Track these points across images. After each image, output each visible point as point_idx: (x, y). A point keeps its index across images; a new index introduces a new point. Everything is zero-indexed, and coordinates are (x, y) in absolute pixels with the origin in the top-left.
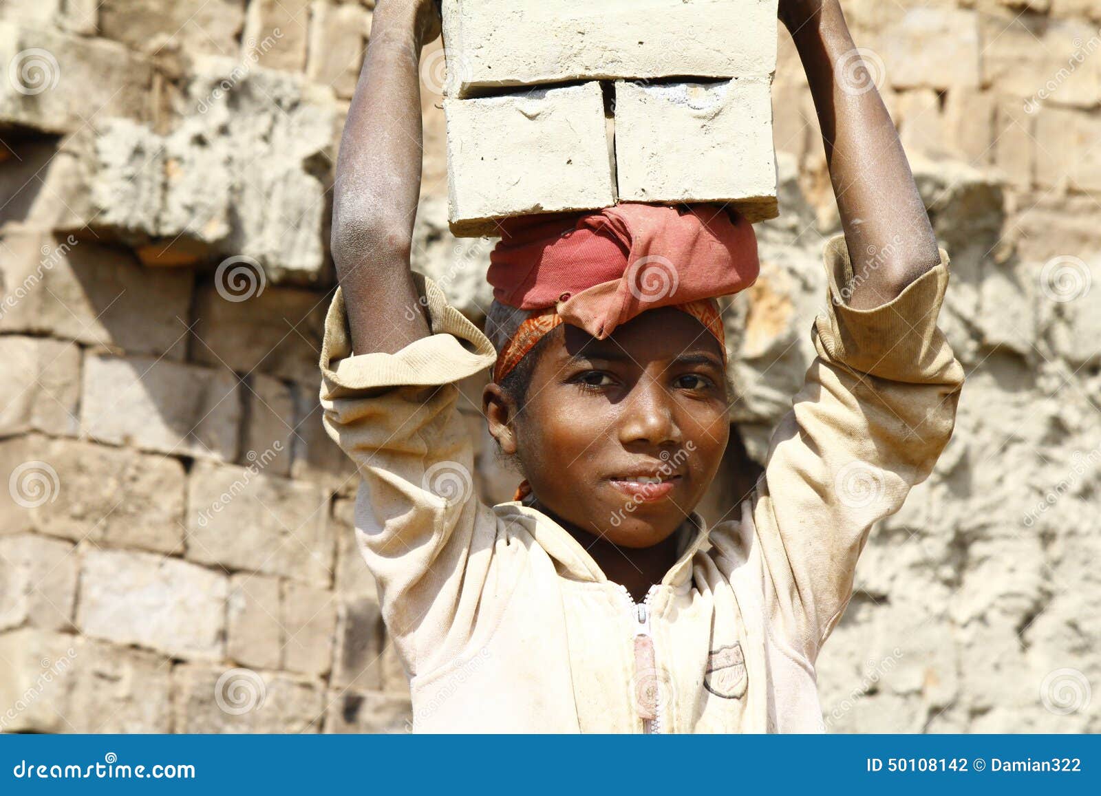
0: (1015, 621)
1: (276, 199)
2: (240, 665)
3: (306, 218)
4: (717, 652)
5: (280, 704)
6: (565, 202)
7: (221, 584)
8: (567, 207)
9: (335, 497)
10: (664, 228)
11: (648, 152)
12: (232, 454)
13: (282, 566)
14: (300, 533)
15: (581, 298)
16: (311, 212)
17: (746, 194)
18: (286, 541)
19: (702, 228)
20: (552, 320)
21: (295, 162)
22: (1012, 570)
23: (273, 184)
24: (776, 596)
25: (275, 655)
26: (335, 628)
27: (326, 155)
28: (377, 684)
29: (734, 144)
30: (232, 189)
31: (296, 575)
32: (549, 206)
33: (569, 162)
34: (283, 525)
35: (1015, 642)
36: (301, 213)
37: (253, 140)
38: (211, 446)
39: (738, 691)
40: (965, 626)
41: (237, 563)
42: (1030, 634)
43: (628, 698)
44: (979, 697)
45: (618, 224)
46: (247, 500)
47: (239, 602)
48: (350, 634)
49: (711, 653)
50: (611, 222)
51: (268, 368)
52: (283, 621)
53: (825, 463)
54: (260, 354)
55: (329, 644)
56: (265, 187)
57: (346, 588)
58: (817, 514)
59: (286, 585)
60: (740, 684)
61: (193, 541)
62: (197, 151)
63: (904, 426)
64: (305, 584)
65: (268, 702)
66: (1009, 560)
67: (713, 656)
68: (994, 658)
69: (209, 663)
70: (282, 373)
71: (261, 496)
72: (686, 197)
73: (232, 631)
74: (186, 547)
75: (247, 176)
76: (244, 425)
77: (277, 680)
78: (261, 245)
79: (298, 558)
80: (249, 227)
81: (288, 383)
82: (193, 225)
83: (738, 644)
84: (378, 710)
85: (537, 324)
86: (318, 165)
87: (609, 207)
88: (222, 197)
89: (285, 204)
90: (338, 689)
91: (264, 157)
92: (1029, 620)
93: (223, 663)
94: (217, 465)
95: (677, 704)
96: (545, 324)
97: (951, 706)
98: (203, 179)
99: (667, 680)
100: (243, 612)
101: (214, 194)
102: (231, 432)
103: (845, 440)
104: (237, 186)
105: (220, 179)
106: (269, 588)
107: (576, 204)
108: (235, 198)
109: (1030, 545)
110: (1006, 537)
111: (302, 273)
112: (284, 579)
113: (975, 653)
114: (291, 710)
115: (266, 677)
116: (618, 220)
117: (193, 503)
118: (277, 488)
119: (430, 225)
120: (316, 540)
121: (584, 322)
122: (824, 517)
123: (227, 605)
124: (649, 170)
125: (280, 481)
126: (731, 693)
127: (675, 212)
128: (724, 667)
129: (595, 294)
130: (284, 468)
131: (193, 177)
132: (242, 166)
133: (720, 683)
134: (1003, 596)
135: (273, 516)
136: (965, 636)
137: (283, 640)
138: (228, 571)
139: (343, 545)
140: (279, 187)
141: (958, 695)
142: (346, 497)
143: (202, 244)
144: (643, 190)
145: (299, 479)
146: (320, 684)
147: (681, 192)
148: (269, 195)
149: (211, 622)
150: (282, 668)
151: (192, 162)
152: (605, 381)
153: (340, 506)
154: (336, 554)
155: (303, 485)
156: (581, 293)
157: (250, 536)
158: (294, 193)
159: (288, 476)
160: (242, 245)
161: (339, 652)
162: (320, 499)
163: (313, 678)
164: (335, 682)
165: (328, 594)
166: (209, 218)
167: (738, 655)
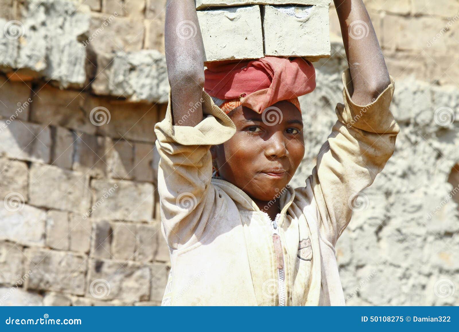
0: (374, 229)
1: (66, 53)
2: (51, 249)
3: (79, 61)
4: (302, 242)
5: (69, 265)
6: (244, 56)
7: (43, 215)
8: (245, 57)
9: (91, 178)
10: (286, 68)
11: (278, 35)
12: (48, 160)
13: (69, 207)
14: (77, 193)
15: (251, 96)
16: (81, 59)
17: (318, 54)
18: (71, 197)
19: (299, 68)
20: (235, 104)
21: (73, 37)
22: (373, 208)
23: (64, 47)
24: (321, 219)
25: (66, 244)
26: (91, 233)
27: (87, 35)
28: (109, 256)
29: (314, 33)
30: (47, 49)
31: (75, 211)
32: (237, 57)
33: (246, 39)
34: (70, 190)
35: (374, 238)
36: (77, 59)
37: (56, 28)
38: (38, 157)
39: (310, 257)
40: (354, 231)
41: (50, 205)
42: (381, 234)
43: (271, 260)
44: (360, 261)
45: (267, 66)
46: (54, 179)
47: (51, 222)
48: (98, 235)
49: (300, 242)
50: (264, 64)
51: (63, 124)
52: (69, 230)
53: (343, 166)
54: (59, 118)
55: (89, 240)
56: (61, 48)
57: (96, 216)
58: (338, 186)
59: (71, 215)
60: (310, 255)
61: (31, 197)
62: (32, 33)
63: (375, 150)
64: (79, 215)
65: (64, 264)
66: (373, 204)
67: (301, 243)
68: (366, 244)
69: (38, 248)
70: (69, 126)
71: (60, 178)
72: (294, 54)
73: (48, 234)
74: (29, 199)
75: (54, 43)
76: (53, 148)
77: (67, 255)
78: (60, 72)
79: (76, 203)
80: (55, 65)
81: (71, 130)
82: (31, 64)
83: (309, 238)
84: (110, 267)
85: (228, 106)
86: (83, 38)
87: (262, 58)
88: (43, 52)
89: (70, 55)
90: (93, 258)
91: (61, 35)
92: (380, 228)
93: (44, 248)
94: (41, 165)
95: (290, 263)
96: (232, 106)
97: (348, 264)
98: (35, 45)
99: (286, 253)
100: (53, 226)
101: (39, 51)
102: (47, 151)
103: (350, 156)
104: (49, 47)
105: (42, 44)
106: (64, 216)
107: (248, 56)
108: (49, 52)
109: (381, 197)
110: (371, 194)
111: (77, 84)
112: (70, 212)
113: (358, 242)
114: (73, 267)
115: (62, 254)
116: (267, 64)
117: (32, 181)
118: (67, 174)
119: (131, 64)
120: (83, 196)
121: (252, 106)
122: (341, 187)
123: (46, 223)
124: (279, 43)
125: (69, 172)
126: (307, 258)
127: (288, 61)
128: (304, 248)
129: (258, 95)
130: (70, 166)
131: (31, 44)
132: (51, 39)
133: (303, 254)
134: (370, 219)
135: (65, 186)
136: (354, 235)
137: (69, 238)
138: (46, 209)
139: (95, 198)
140: (67, 48)
141: (351, 260)
142: (96, 178)
143: (35, 72)
144: (276, 51)
145: (76, 170)
146: (85, 256)
147: (291, 52)
148: (63, 51)
149: (39, 230)
150: (69, 250)
151: (30, 38)
152: (258, 130)
153: (94, 182)
154: (92, 202)
155: (78, 173)
156: (252, 94)
157: (56, 194)
158: (73, 50)
159: (72, 169)
160: (51, 72)
161: (93, 243)
162: (85, 179)
163: (83, 254)
164: (92, 255)
165: (89, 219)
166: (37, 61)
167: (309, 243)
